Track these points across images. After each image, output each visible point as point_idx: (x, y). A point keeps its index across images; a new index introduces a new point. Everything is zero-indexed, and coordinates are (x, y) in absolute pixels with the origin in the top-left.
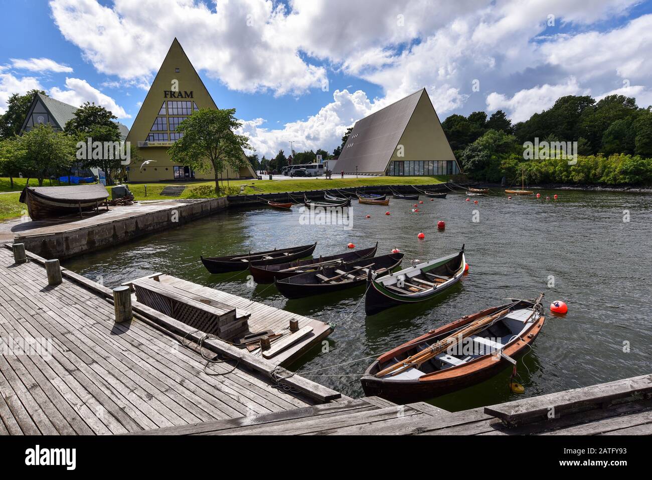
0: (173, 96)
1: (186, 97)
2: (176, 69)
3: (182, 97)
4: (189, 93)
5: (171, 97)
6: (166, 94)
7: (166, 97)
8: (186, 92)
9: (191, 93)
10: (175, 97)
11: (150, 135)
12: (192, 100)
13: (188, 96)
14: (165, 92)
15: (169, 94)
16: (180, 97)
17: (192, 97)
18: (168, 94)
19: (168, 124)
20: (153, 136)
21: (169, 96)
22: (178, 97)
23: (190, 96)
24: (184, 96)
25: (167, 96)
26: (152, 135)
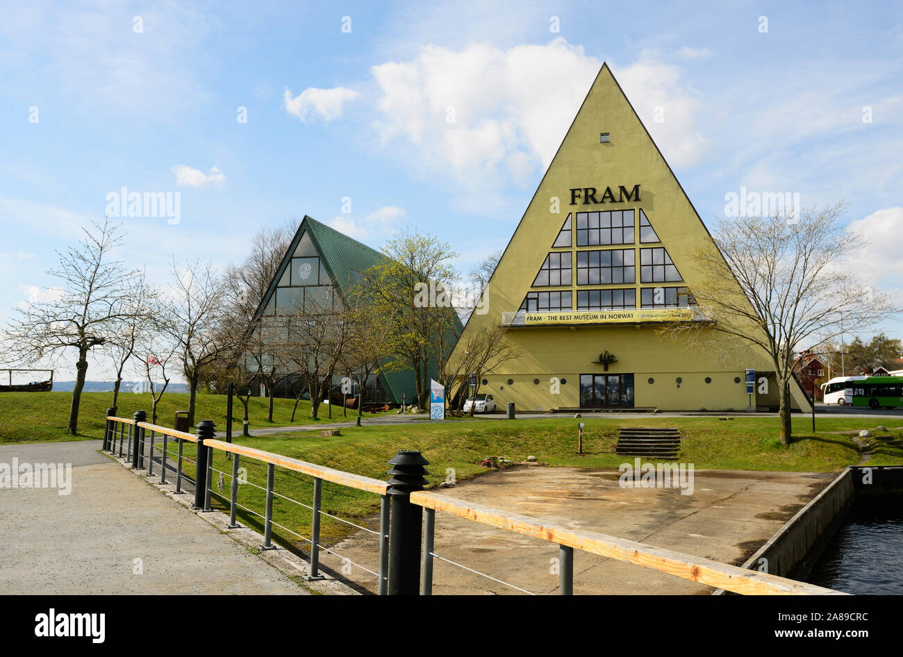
0: (590, 200)
1: (621, 201)
2: (602, 135)
3: (613, 201)
4: (630, 189)
5: (586, 202)
6: (573, 197)
7: (573, 203)
8: (622, 188)
9: (637, 187)
10: (595, 202)
11: (530, 296)
12: (636, 206)
13: (629, 198)
14: (573, 191)
15: (583, 194)
16: (607, 200)
17: (637, 199)
18: (579, 196)
19: (574, 269)
20: (537, 299)
21: (580, 201)
22: (602, 202)
23: (633, 197)
24: (618, 199)
25: (577, 200)
26: (535, 295)
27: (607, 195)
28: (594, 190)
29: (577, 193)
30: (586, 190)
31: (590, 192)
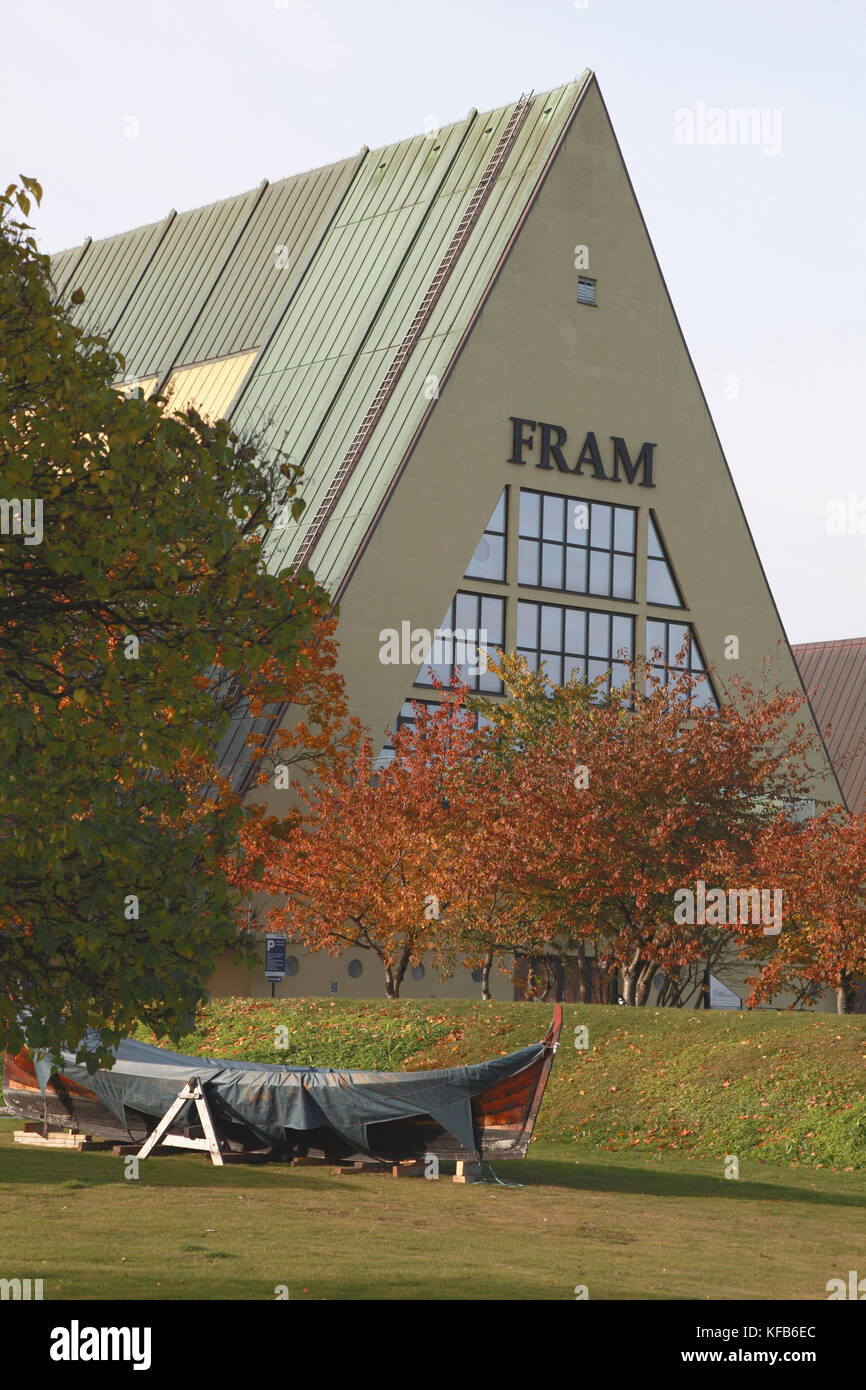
0: (552, 460)
1: (615, 479)
2: (581, 281)
3: (599, 474)
4: (634, 452)
5: (543, 465)
6: (518, 443)
7: (516, 459)
8: (619, 445)
9: (647, 450)
10: (563, 468)
12: (643, 498)
13: (630, 474)
14: (518, 424)
15: (537, 437)
16: (587, 469)
17: (648, 483)
19: (511, 648)
21: (531, 457)
22: (577, 472)
23: (639, 477)
24: (608, 471)
25: (524, 453)
27: (588, 456)
28: (562, 434)
29: (526, 432)
30: (546, 429)
31: (554, 439)
